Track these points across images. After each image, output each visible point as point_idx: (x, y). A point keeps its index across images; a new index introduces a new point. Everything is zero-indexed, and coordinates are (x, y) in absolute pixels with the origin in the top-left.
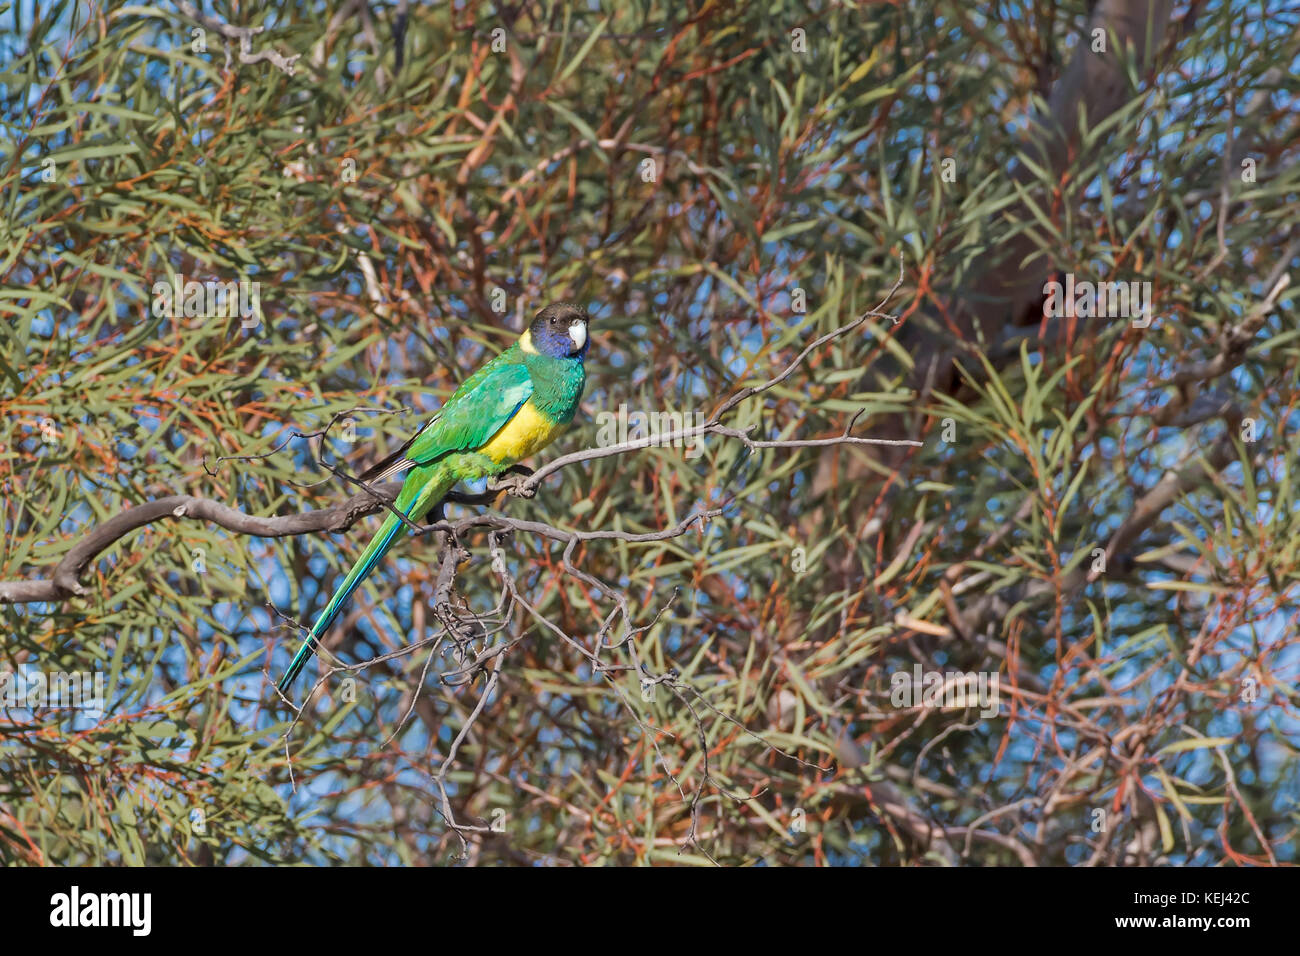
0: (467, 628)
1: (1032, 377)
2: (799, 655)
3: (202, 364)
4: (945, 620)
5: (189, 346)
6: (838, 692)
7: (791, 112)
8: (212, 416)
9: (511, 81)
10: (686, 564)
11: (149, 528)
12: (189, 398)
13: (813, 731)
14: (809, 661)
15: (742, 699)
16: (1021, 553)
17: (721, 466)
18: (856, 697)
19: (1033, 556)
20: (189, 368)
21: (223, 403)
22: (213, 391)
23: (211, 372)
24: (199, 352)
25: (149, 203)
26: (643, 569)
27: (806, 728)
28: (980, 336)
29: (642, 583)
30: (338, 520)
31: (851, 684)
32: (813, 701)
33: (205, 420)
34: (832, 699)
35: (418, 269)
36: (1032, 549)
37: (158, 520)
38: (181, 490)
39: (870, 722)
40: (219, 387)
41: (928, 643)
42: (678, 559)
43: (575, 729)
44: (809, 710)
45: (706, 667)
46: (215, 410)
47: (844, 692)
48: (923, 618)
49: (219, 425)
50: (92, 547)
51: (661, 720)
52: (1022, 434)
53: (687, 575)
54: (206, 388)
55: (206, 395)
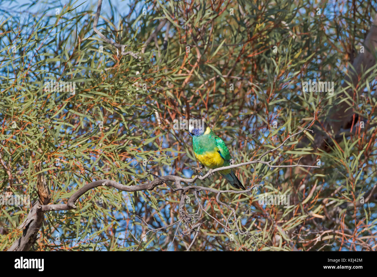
0: (189, 219)
1: (346, 144)
2: (281, 224)
3: (109, 142)
4: (323, 214)
5: (106, 136)
6: (292, 235)
7: (277, 67)
8: (112, 157)
9: (197, 59)
10: (247, 198)
11: (93, 189)
12: (106, 151)
13: (285, 246)
14: (283, 226)
15: (264, 237)
16: (345, 195)
17: (257, 170)
18: (297, 236)
19: (347, 196)
20: (106, 143)
21: (115, 153)
22: (112, 150)
23: (112, 144)
24: (108, 138)
25: (95, 95)
26: (234, 200)
27: (283, 245)
28: (333, 131)
29: (235, 204)
30: (150, 186)
31: (296, 232)
32: (285, 238)
33: (110, 158)
34: (291, 237)
35: (170, 113)
36: (347, 194)
37: (96, 187)
38: (103, 178)
39: (302, 243)
40: (114, 148)
41: (318, 220)
42: (245, 197)
43: (216, 246)
44: (284, 240)
45: (254, 228)
46: (113, 155)
47: (294, 235)
48: (317, 213)
49: (114, 159)
50: (78, 194)
51: (241, 243)
52: (344, 160)
53: (248, 202)
54: (111, 149)
55: (111, 150)
